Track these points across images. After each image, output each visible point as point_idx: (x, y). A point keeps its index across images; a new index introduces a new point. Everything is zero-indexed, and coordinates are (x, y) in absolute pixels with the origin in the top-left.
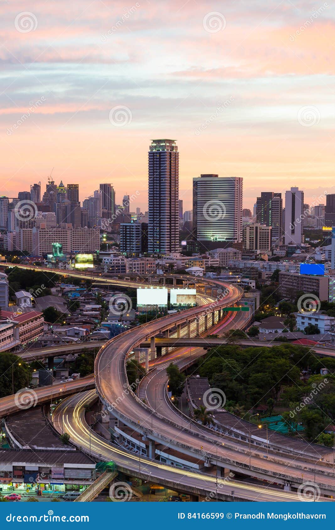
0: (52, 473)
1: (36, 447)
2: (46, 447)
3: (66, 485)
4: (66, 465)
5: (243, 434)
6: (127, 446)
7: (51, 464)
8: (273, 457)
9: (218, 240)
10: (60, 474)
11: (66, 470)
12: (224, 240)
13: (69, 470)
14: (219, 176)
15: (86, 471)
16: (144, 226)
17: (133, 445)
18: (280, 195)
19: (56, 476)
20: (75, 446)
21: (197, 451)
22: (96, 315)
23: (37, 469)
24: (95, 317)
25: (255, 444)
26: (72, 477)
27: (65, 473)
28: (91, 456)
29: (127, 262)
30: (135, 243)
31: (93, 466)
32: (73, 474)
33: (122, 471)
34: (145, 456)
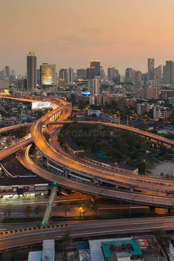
0: (30, 189)
1: (20, 176)
2: (24, 175)
3: (35, 193)
4: (36, 185)
5: (98, 162)
6: (54, 171)
7: (29, 185)
8: (121, 175)
9: (49, 84)
10: (33, 189)
11: (35, 187)
12: (50, 84)
13: (37, 187)
14: (48, 64)
15: (44, 187)
16: (26, 80)
17: (57, 171)
18: (66, 70)
19: (31, 190)
20: (35, 174)
21: (90, 175)
22: (17, 112)
23: (23, 187)
24: (17, 113)
25: (102, 166)
26: (38, 190)
27: (35, 188)
28: (44, 179)
29: (21, 92)
30: (23, 86)
31: (47, 184)
32: (39, 189)
33: (60, 186)
34: (63, 175)
